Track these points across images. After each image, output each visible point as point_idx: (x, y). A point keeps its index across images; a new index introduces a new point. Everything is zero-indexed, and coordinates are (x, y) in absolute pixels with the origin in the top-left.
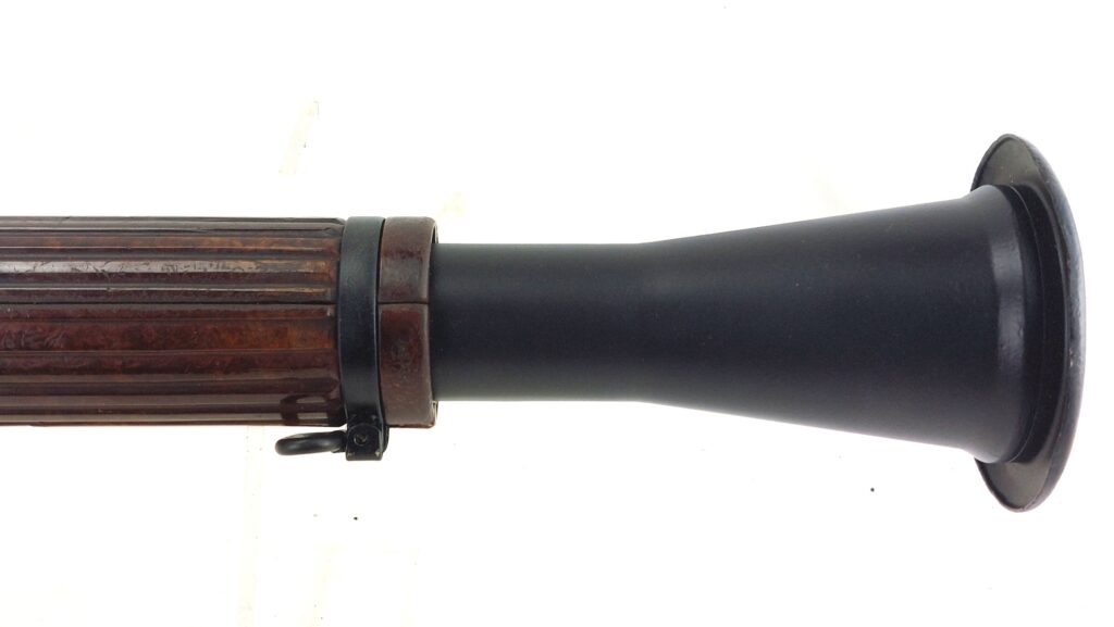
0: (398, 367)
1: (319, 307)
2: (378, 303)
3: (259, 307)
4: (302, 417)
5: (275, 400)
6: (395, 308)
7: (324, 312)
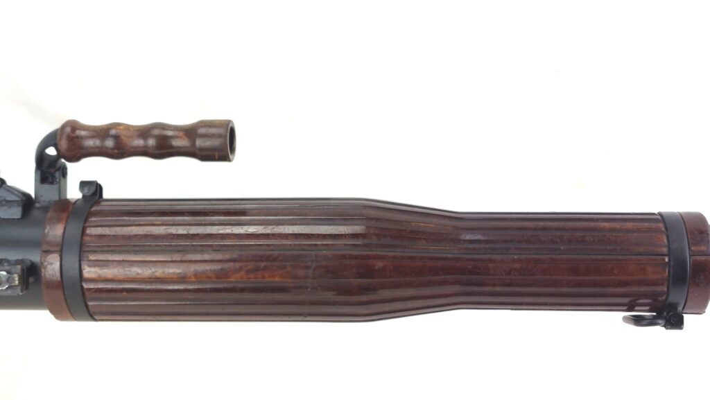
0: (698, 286)
1: (661, 257)
2: (690, 256)
3: (634, 257)
4: (637, 308)
5: (626, 300)
6: (698, 258)
7: (664, 260)
